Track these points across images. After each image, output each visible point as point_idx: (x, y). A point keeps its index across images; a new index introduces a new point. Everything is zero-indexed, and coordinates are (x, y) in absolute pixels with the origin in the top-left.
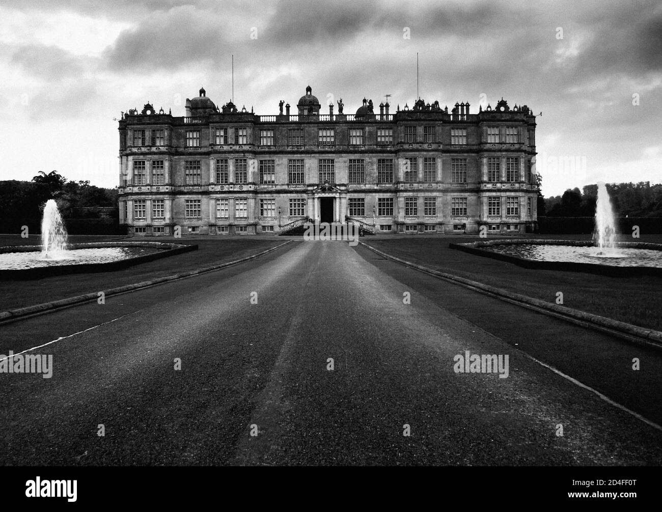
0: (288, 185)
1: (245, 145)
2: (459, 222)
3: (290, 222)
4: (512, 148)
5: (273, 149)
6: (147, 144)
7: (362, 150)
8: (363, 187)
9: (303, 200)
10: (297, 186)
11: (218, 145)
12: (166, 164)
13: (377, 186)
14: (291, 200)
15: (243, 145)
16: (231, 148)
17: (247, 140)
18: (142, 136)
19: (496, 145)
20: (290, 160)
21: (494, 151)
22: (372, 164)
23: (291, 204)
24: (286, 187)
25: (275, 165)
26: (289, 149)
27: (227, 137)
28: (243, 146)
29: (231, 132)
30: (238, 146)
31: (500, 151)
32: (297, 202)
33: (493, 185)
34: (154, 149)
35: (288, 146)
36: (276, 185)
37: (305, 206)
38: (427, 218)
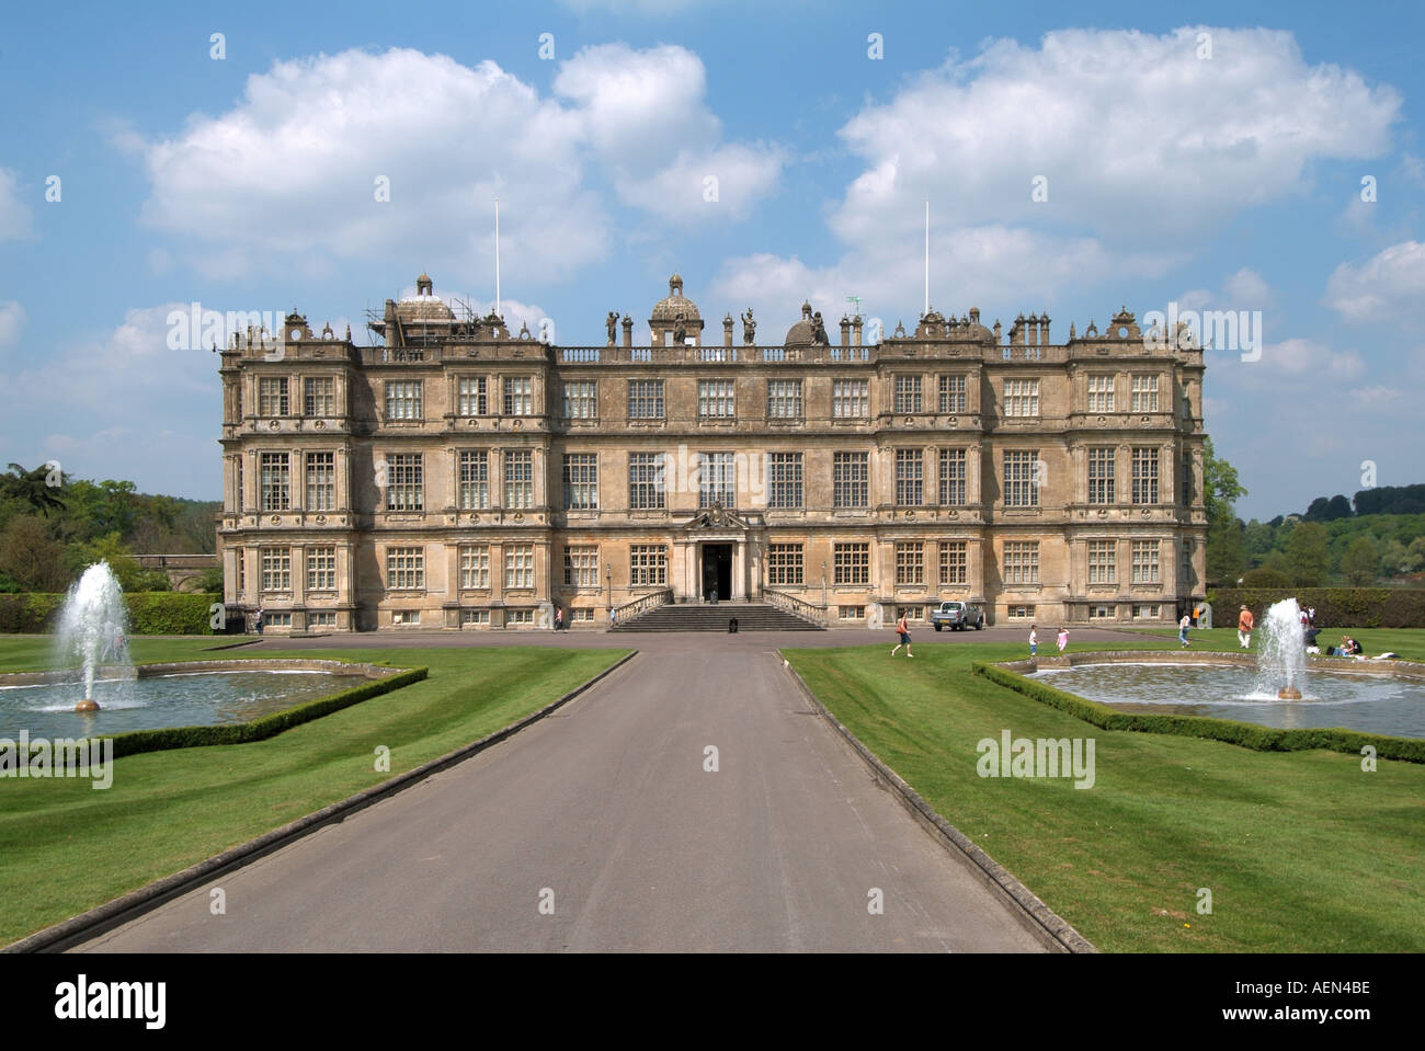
0: (629, 512)
1: (528, 417)
2: (1020, 598)
3: (633, 599)
4: (1147, 425)
5: (594, 428)
6: (292, 411)
7: (798, 431)
8: (800, 518)
9: (662, 547)
10: (650, 515)
11: (465, 417)
12: (341, 461)
13: (833, 514)
14: (634, 548)
15: (521, 417)
16: (495, 425)
17: (533, 406)
18: (282, 392)
19: (1107, 417)
20: (633, 455)
21: (1105, 433)
22: (820, 463)
23: (635, 558)
24: (622, 518)
25: (597, 465)
26: (631, 429)
27: (484, 397)
28: (523, 420)
29: (494, 386)
30: (512, 421)
31: (1118, 432)
32: (647, 553)
33: (1100, 512)
34: (309, 425)
35: (628, 421)
36: (600, 513)
37: (666, 562)
38: (947, 591)
